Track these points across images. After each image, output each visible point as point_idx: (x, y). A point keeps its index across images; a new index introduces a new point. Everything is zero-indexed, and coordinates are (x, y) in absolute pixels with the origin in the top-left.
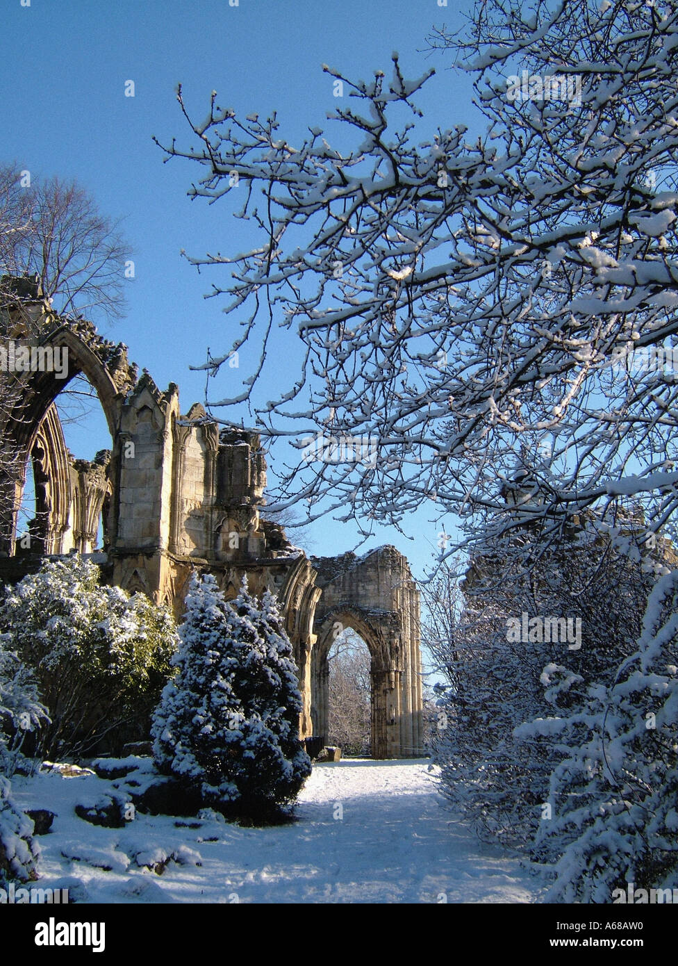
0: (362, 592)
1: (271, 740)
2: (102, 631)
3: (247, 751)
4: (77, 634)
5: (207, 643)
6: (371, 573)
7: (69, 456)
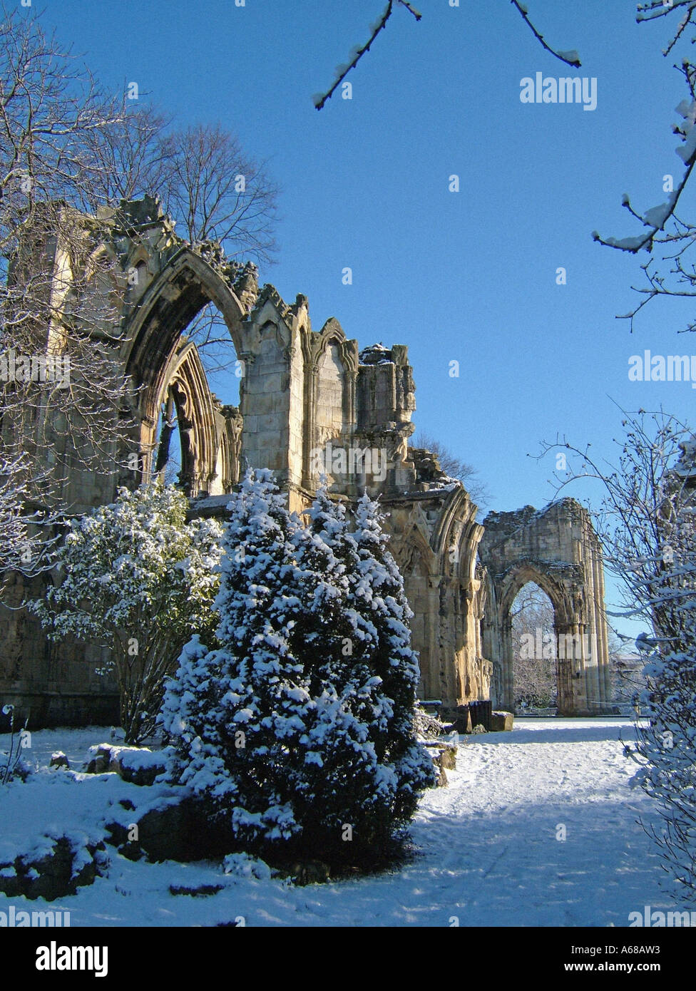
0: (542, 546)
1: (353, 732)
2: (180, 573)
3: (310, 753)
4: (146, 577)
5: (251, 573)
6: (551, 526)
7: (215, 401)
